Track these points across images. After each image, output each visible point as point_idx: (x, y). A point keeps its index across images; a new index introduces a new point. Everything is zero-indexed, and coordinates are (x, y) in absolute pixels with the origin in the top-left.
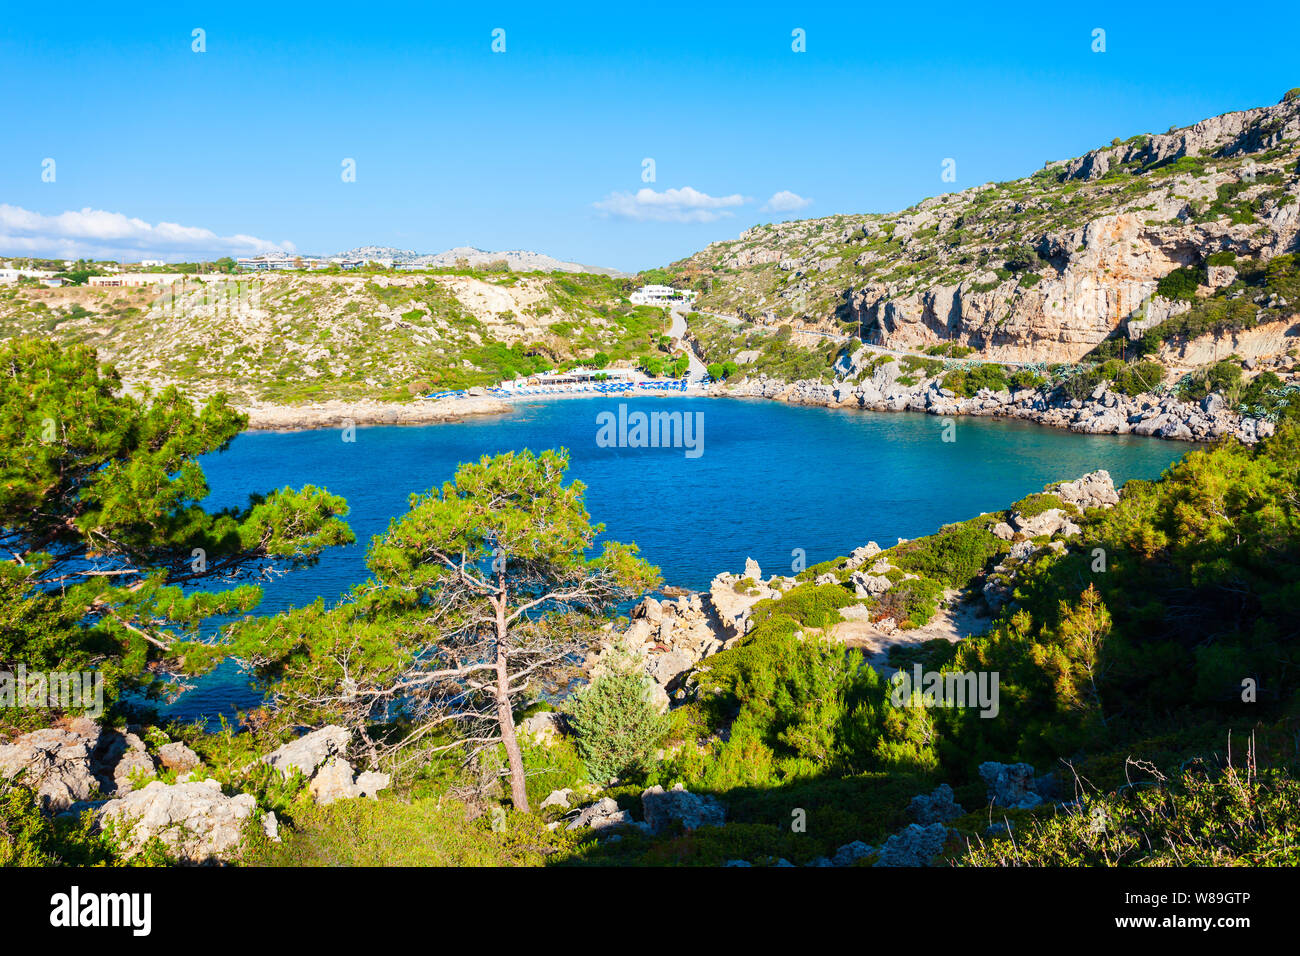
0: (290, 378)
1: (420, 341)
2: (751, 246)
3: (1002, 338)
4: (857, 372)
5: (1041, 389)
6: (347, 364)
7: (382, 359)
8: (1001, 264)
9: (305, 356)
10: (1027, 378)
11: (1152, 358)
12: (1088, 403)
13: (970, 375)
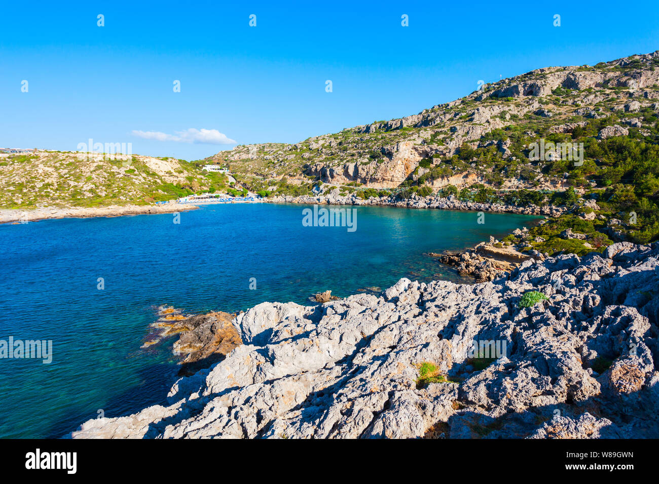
0: (79, 197)
1: (137, 182)
2: (239, 152)
3: (373, 180)
4: (323, 192)
5: (390, 196)
6: (106, 191)
7: (122, 189)
8: (368, 156)
9: (82, 187)
10: (385, 193)
11: (423, 186)
12: (410, 200)
13: (365, 192)
